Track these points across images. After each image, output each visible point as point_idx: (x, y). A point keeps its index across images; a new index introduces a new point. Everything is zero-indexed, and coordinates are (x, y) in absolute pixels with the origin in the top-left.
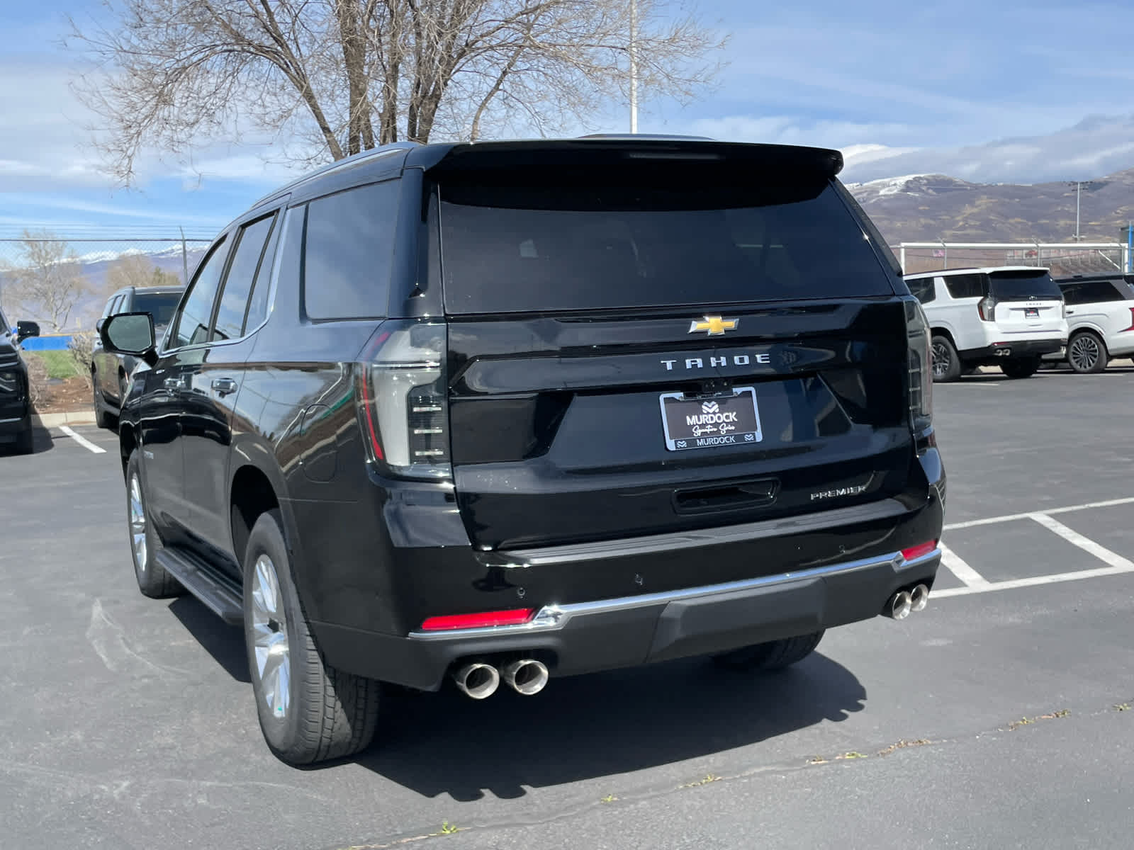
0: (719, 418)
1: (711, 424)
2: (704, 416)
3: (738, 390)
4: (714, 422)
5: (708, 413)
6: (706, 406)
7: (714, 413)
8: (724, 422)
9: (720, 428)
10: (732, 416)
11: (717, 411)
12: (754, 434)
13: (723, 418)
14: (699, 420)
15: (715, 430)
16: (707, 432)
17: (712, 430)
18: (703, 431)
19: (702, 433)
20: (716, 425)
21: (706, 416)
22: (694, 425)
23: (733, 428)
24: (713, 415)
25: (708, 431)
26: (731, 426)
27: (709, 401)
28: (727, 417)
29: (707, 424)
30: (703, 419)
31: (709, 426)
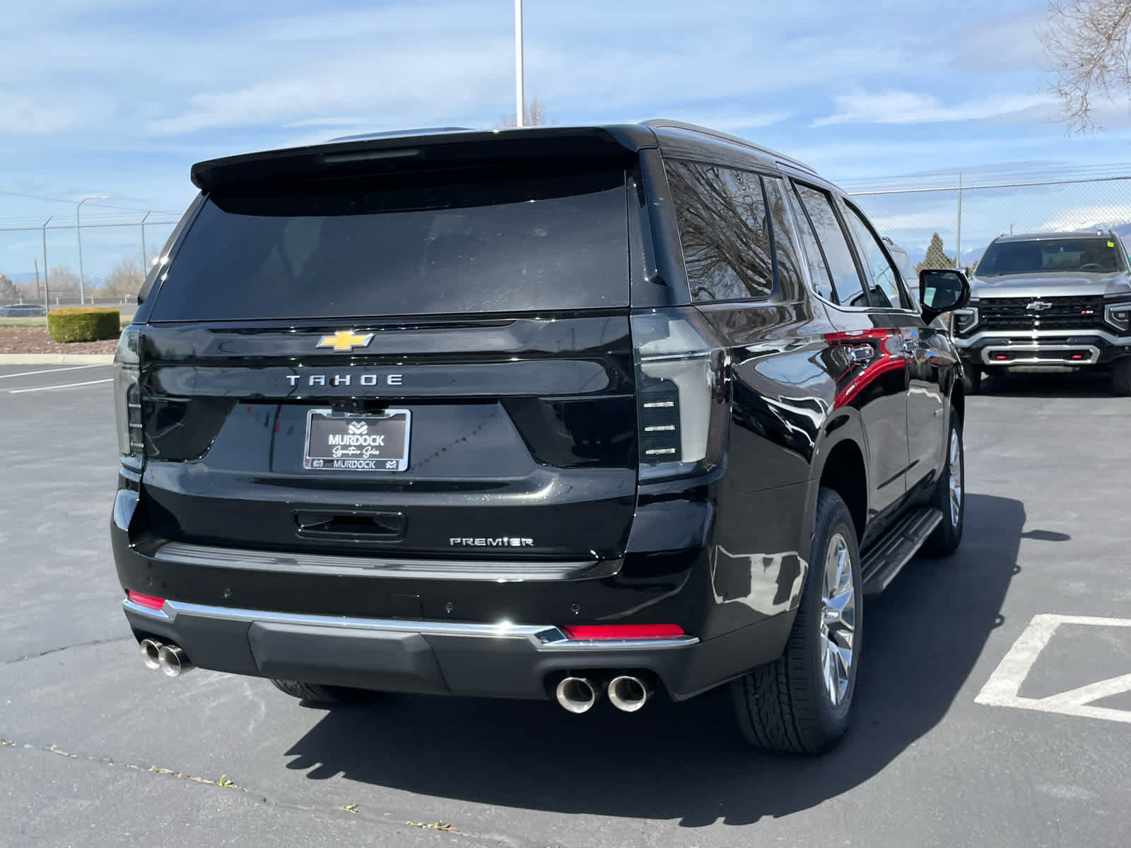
0: (365, 440)
1: (355, 446)
2: (349, 436)
3: (391, 412)
4: (358, 444)
5: (354, 434)
6: (354, 425)
7: (361, 435)
8: (369, 445)
9: (364, 452)
10: (380, 440)
11: (366, 432)
12: (397, 462)
13: (370, 440)
14: (342, 441)
15: (358, 452)
16: (348, 454)
17: (355, 452)
18: (345, 452)
19: (343, 454)
20: (360, 447)
21: (351, 436)
22: (335, 445)
23: (377, 453)
24: (359, 437)
25: (351, 453)
26: (376, 450)
27: (359, 421)
28: (374, 440)
29: (350, 446)
30: (347, 439)
31: (353, 448)
